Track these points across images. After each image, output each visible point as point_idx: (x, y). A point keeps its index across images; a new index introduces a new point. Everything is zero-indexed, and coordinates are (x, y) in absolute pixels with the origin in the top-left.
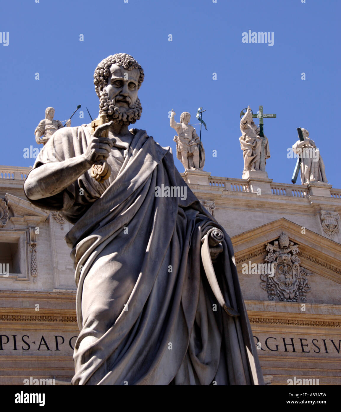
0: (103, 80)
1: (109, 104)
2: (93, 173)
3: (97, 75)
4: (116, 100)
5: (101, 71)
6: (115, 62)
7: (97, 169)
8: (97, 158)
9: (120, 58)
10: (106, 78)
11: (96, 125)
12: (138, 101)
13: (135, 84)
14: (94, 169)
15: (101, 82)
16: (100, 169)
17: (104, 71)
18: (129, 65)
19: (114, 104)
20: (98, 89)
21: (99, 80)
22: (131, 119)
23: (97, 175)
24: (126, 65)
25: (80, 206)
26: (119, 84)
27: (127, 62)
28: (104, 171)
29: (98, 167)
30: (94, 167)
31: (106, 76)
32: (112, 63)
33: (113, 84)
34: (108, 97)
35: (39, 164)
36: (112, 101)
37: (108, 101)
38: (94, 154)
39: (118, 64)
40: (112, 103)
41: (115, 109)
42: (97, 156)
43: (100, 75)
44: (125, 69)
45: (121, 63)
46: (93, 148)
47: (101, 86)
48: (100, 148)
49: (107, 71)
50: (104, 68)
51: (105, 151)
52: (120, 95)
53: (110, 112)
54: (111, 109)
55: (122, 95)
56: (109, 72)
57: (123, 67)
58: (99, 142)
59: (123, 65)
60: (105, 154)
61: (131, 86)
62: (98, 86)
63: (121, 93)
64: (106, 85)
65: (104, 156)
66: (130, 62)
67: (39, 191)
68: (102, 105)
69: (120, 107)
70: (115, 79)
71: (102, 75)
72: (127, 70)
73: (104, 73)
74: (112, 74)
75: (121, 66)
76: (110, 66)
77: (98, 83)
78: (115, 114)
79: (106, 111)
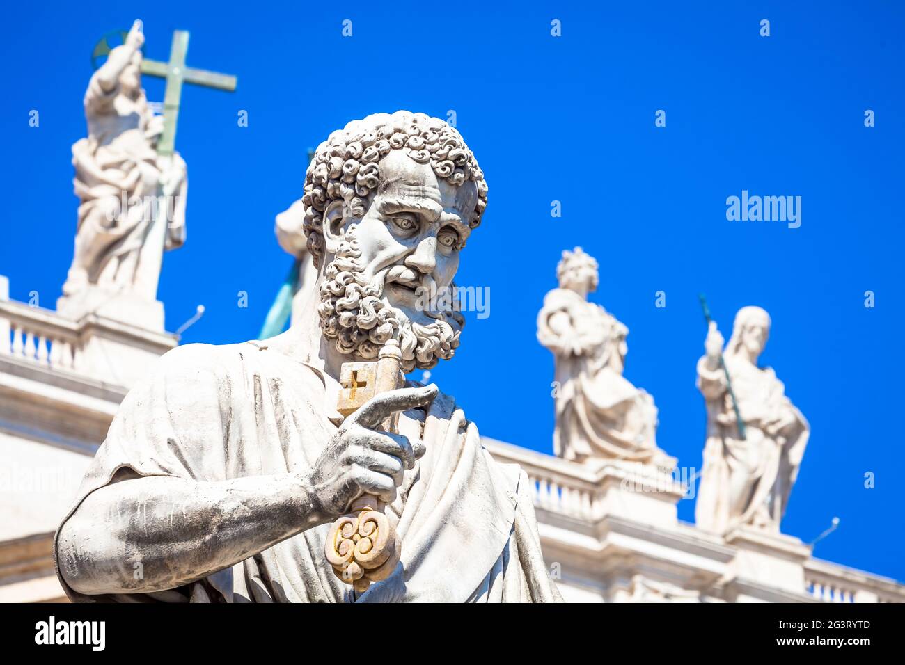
0: (347, 199)
2: (338, 551)
4: (388, 282)
5: (348, 166)
6: (404, 144)
7: (351, 538)
8: (357, 499)
9: (425, 136)
10: (365, 193)
11: (360, 379)
13: (458, 234)
14: (339, 538)
15: (339, 202)
16: (365, 544)
17: (363, 168)
18: (457, 167)
19: (380, 294)
21: (330, 193)
22: (428, 356)
23: (353, 559)
24: (447, 165)
26: (411, 224)
27: (452, 153)
28: (382, 553)
29: (357, 532)
30: (342, 528)
31: (365, 186)
32: (393, 147)
33: (386, 222)
34: (361, 262)
35: (125, 472)
36: (375, 282)
37: (359, 277)
38: (351, 487)
39: (415, 154)
40: (376, 289)
41: (382, 312)
42: (359, 493)
43: (339, 177)
44: (439, 177)
45: (428, 155)
46: (349, 462)
47: (335, 216)
48: (374, 468)
49: (371, 171)
50: (360, 157)
51: (387, 482)
52: (404, 264)
53: (364, 320)
54: (371, 309)
55: (413, 268)
56: (377, 175)
57: (434, 169)
58: (374, 448)
59: (434, 163)
60: (385, 490)
61: (444, 240)
62: (322, 213)
63: (410, 259)
64: (358, 218)
65: (378, 498)
66: (461, 156)
67: (117, 570)
68: (336, 290)
69: (394, 305)
70: (401, 206)
71: (350, 180)
72: (444, 182)
73: (359, 177)
74: (388, 186)
75: (426, 162)
76: (383, 155)
77: (324, 203)
78: (379, 330)
79: (349, 314)
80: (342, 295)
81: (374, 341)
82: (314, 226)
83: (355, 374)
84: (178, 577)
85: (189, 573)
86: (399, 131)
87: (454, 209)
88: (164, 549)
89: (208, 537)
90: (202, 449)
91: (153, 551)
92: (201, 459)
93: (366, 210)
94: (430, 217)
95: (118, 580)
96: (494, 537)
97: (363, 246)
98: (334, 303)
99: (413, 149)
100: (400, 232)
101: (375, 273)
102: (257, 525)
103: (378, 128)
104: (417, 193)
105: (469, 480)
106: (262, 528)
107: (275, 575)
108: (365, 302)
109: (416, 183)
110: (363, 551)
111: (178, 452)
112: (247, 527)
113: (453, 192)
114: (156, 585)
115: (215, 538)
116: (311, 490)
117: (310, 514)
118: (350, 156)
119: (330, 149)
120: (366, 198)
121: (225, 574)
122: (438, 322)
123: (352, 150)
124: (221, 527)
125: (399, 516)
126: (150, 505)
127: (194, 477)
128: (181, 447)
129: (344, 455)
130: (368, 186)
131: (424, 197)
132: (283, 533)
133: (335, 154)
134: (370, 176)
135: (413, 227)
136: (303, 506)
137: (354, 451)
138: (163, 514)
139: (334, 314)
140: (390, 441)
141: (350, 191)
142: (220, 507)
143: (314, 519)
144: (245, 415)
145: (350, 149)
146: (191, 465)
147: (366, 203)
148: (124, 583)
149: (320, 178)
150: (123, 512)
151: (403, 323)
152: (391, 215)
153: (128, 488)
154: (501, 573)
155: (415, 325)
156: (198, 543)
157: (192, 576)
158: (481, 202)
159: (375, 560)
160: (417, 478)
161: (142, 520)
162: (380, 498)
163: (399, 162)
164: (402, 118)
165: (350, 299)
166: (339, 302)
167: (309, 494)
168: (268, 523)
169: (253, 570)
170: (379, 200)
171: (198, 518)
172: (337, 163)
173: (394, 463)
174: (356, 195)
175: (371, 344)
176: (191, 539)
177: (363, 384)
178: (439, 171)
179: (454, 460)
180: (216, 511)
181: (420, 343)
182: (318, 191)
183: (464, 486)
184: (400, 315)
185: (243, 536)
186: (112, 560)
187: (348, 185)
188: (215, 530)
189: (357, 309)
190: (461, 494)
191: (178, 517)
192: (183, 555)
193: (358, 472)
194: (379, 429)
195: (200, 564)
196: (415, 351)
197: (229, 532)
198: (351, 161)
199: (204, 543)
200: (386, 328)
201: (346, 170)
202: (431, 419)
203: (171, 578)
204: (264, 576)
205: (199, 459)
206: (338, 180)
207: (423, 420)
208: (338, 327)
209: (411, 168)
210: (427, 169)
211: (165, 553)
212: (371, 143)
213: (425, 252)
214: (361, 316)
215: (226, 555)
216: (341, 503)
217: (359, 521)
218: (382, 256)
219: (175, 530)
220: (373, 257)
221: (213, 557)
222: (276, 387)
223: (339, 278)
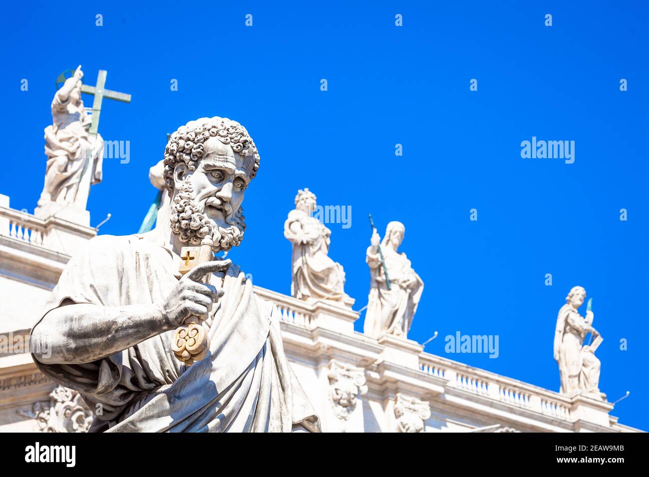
0: (186, 162)
1: (194, 209)
3: (175, 148)
4: (207, 205)
5: (188, 145)
6: (217, 134)
7: (184, 338)
8: (188, 318)
9: (228, 130)
10: (196, 159)
11: (191, 256)
12: (241, 212)
13: (244, 181)
14: (178, 338)
15: (183, 163)
16: (191, 341)
17: (195, 146)
18: (244, 146)
19: (203, 211)
20: (172, 174)
21: (178, 158)
22: (227, 244)
23: (185, 349)
24: (239, 145)
25: (125, 392)
26: (219, 176)
27: (241, 139)
28: (200, 346)
29: (188, 335)
30: (180, 333)
31: (196, 155)
32: (211, 135)
33: (206, 174)
34: (193, 195)
35: (67, 301)
36: (200, 205)
37: (192, 202)
38: (185, 311)
39: (223, 139)
40: (201, 209)
41: (203, 221)
42: (189, 314)
43: (183, 150)
44: (235, 152)
45: (229, 140)
46: (184, 298)
47: (180, 171)
48: (197, 302)
49: (199, 148)
50: (194, 140)
51: (204, 309)
52: (215, 196)
53: (194, 225)
54: (197, 219)
55: (220, 198)
56: (203, 150)
57: (232, 147)
58: (197, 291)
59: (232, 144)
60: (203, 314)
61: (236, 184)
62: (173, 169)
63: (218, 194)
64: (192, 171)
65: (199, 318)
66: (246, 141)
67: (62, 352)
68: (180, 209)
69: (210, 217)
70: (215, 166)
71: (188, 152)
72: (237, 154)
73: (193, 150)
74: (208, 155)
75: (228, 143)
76: (206, 139)
77: (175, 163)
78: (202, 230)
79: (186, 222)
80: (183, 211)
81: (199, 236)
82: (169, 175)
83: (188, 253)
84: (93, 357)
85: (100, 354)
86: (215, 127)
87: (242, 169)
88: (87, 341)
89: (110, 336)
90: (108, 290)
91: (81, 343)
92: (107, 295)
93: (196, 167)
94: (230, 173)
95: (62, 357)
96: (258, 339)
97: (194, 187)
98: (178, 216)
99: (222, 136)
100: (214, 179)
101: (200, 201)
102: (135, 330)
103: (203, 125)
104: (223, 160)
105: (247, 309)
106: (138, 332)
107: (144, 356)
108: (195, 216)
109: (223, 154)
110: (191, 345)
111: (95, 291)
112: (131, 331)
113: (242, 159)
114: (82, 360)
115: (113, 336)
116: (164, 313)
117: (163, 325)
118: (188, 139)
119: (179, 136)
120: (196, 161)
121: (119, 355)
122: (232, 226)
123: (190, 137)
124: (117, 331)
125: (210, 327)
126: (80, 319)
127: (103, 305)
128: (97, 289)
129: (182, 295)
130: (198, 155)
131: (226, 161)
132: (149, 335)
133: (181, 138)
134: (199, 150)
135: (220, 177)
136: (159, 321)
137: (187, 293)
138: (87, 324)
139: (178, 221)
140: (205, 288)
141: (188, 158)
142: (116, 321)
143: (165, 328)
144: (131, 273)
145: (189, 136)
146: (102, 298)
147: (196, 164)
148: (66, 358)
149: (173, 150)
150: (66, 322)
151: (214, 227)
152: (210, 171)
153: (68, 309)
154: (262, 358)
155: (220, 228)
156: (104, 339)
157: (101, 356)
158: (256, 165)
159: (196, 350)
160: (219, 308)
161: (76, 326)
162: (200, 318)
163: (213, 144)
164: (216, 121)
165: (187, 214)
166: (181, 215)
167: (163, 315)
168: (141, 329)
169: (133, 353)
170: (203, 163)
171: (105, 326)
172: (182, 143)
173: (207, 300)
174: (191, 160)
175: (197, 238)
176: (101, 336)
177: (192, 258)
178: (235, 148)
179: (239, 299)
180: (114, 322)
181: (223, 238)
182: (172, 157)
183: (244, 312)
184: (213, 223)
185: (128, 336)
186: (60, 347)
187: (187, 154)
188: (113, 332)
189: (190, 219)
190: (242, 316)
191: (95, 325)
192: (97, 345)
193: (189, 304)
194: (200, 282)
195: (106, 350)
196: (220, 242)
197: (121, 333)
198: (189, 142)
199: (108, 339)
200: (205, 229)
201: (186, 147)
202: (227, 277)
203: (90, 357)
204: (138, 356)
205: (106, 295)
206: (182, 151)
207: (223, 277)
208: (180, 228)
209: (221, 146)
210: (228, 147)
211: (87, 343)
212: (200, 133)
213: (227, 191)
214: (192, 223)
215: (119, 345)
216: (179, 320)
217: (189, 329)
218: (204, 192)
219: (93, 332)
220: (199, 192)
221: (112, 346)
222: (147, 258)
223: (182, 203)
